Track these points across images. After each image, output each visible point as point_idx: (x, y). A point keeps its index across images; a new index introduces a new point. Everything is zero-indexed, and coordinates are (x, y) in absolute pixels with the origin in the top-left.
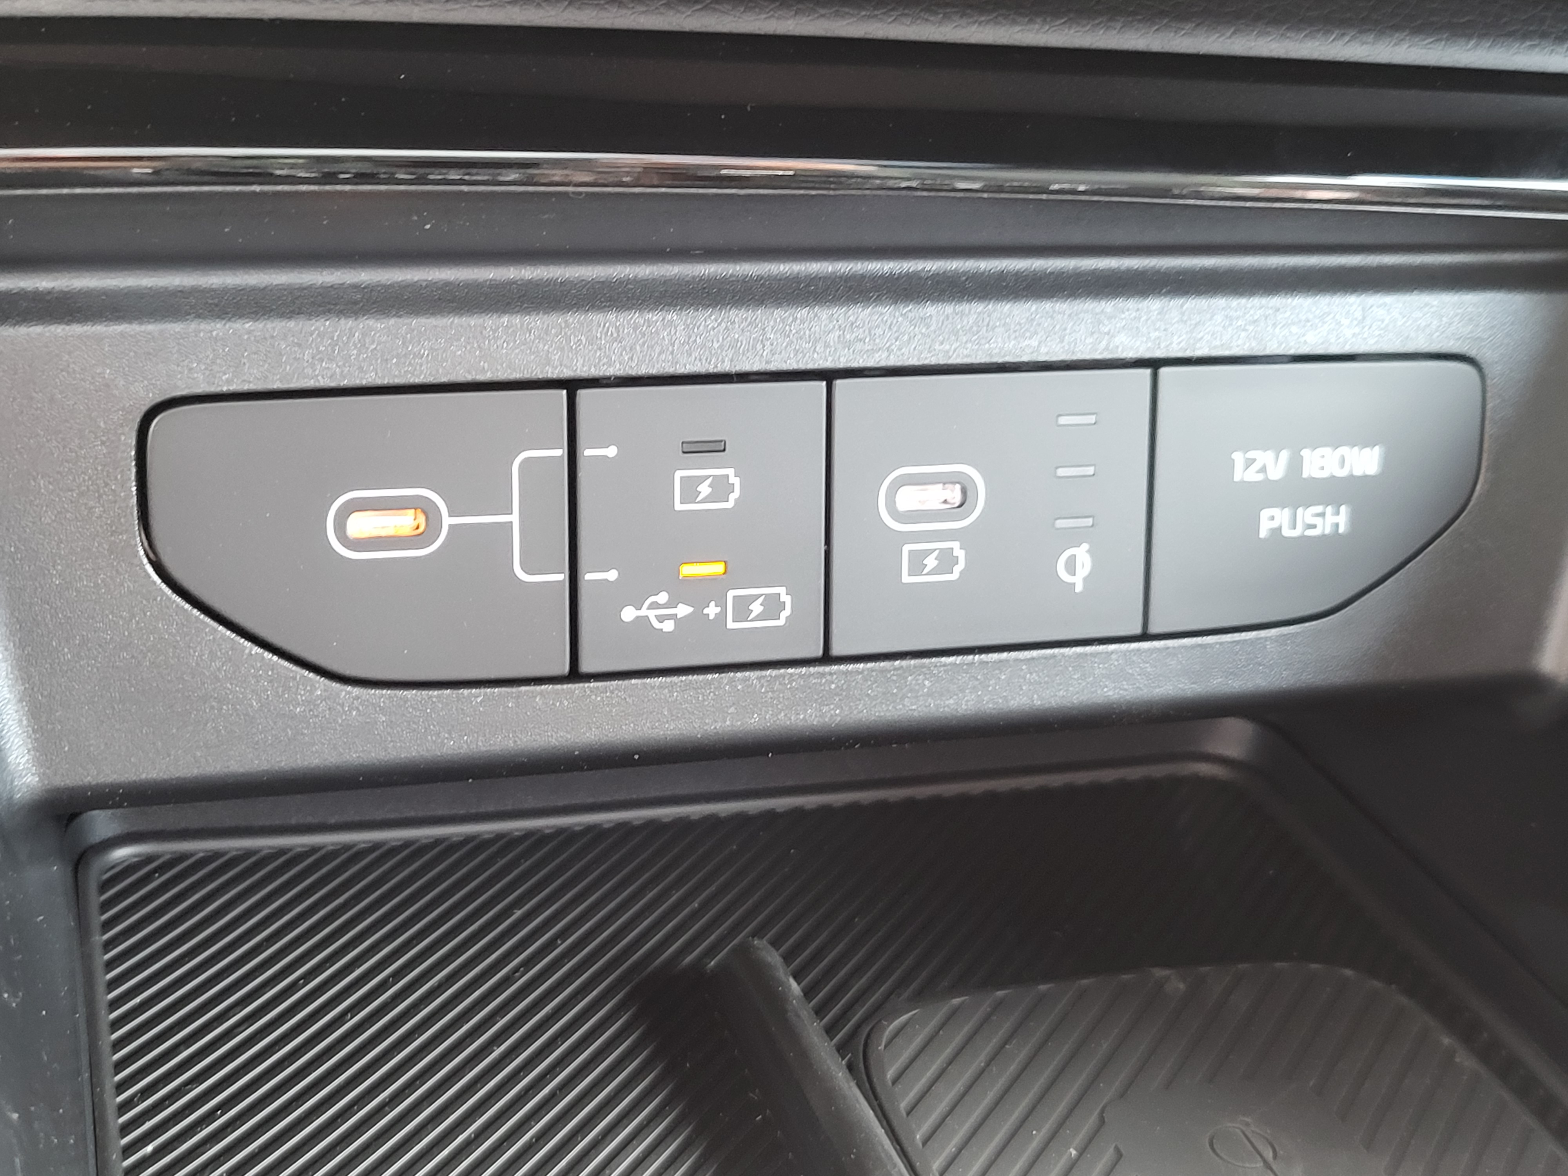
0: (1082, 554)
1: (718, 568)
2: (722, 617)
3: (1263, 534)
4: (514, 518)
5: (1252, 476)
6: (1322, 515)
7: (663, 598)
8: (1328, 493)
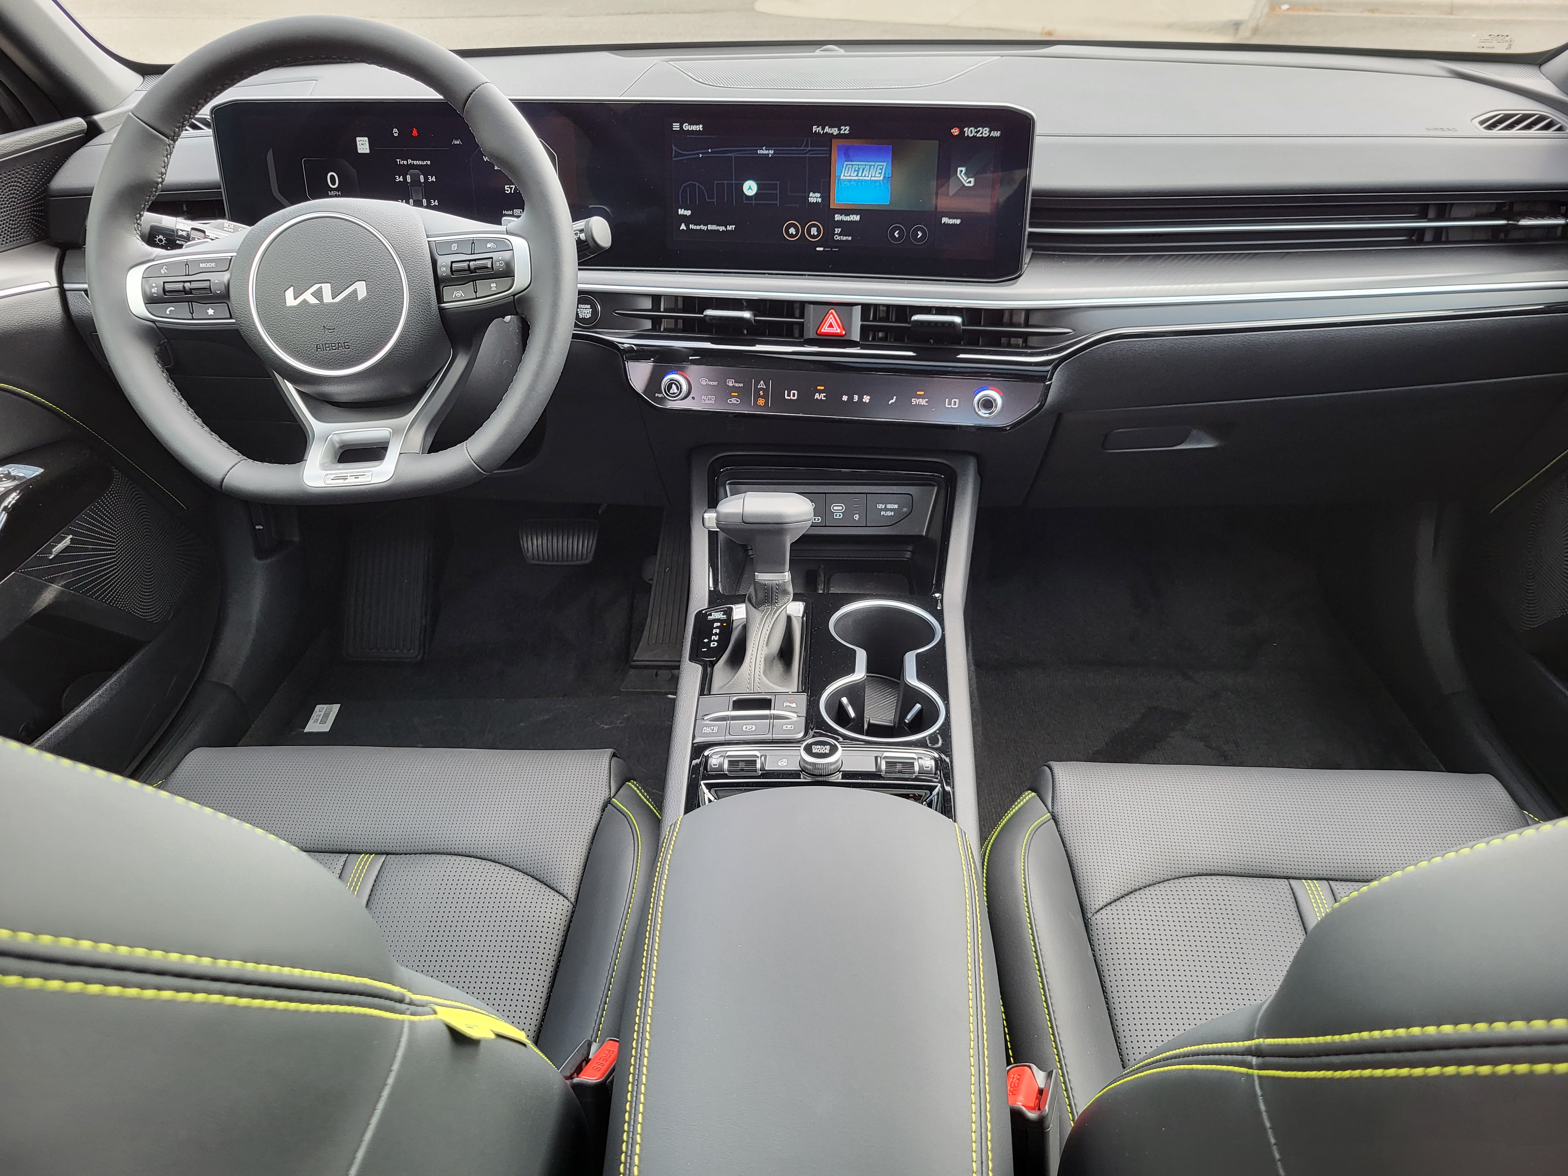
0: (856, 516)
3: (882, 515)
5: (880, 508)
6: (890, 513)
8: (891, 510)
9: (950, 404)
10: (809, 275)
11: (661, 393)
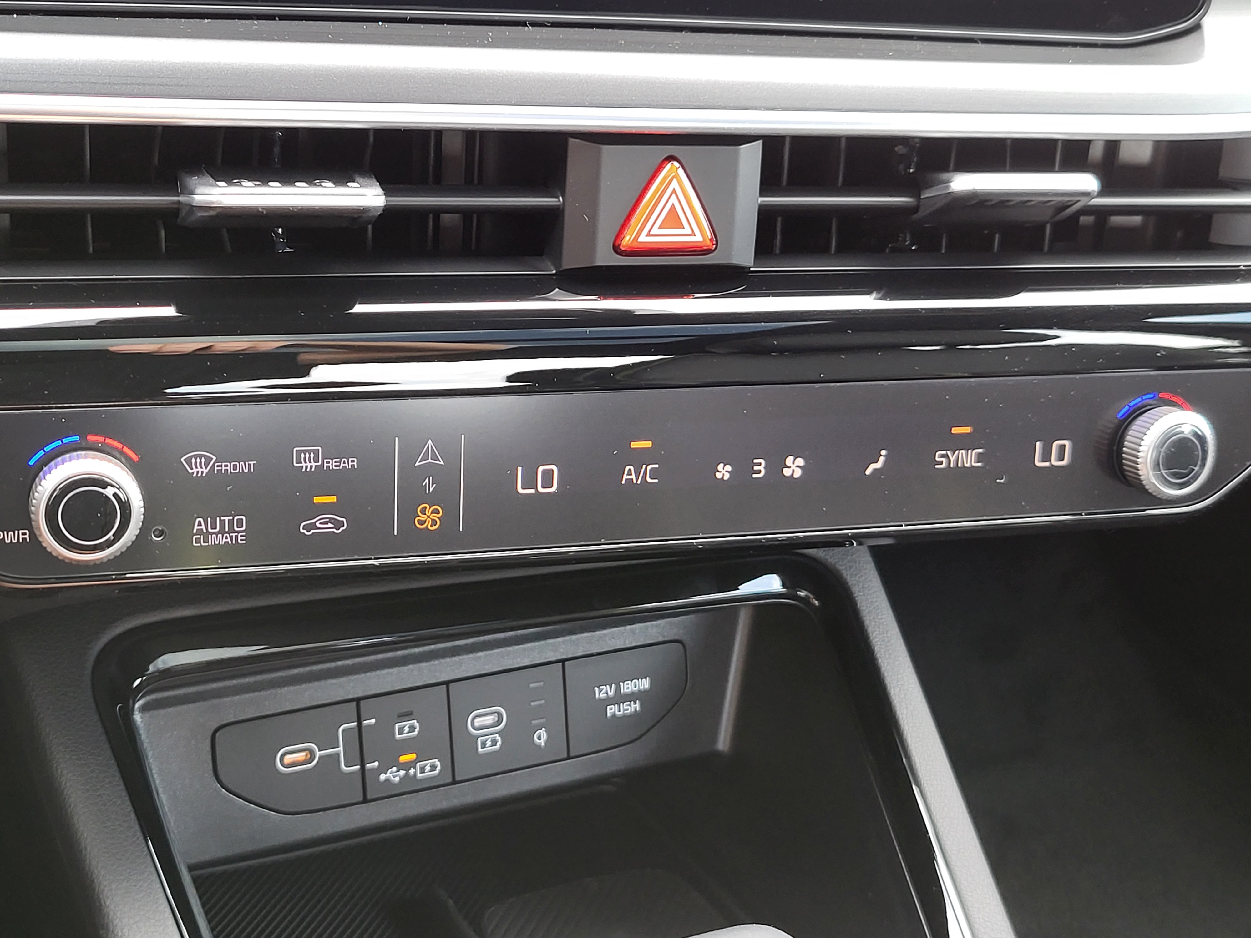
0: (543, 732)
1: (413, 756)
2: (415, 773)
3: (609, 715)
4: (341, 748)
5: (603, 696)
6: (630, 705)
7: (395, 769)
8: (631, 697)
9: (1046, 457)
10: (534, 24)
11: (27, 523)
